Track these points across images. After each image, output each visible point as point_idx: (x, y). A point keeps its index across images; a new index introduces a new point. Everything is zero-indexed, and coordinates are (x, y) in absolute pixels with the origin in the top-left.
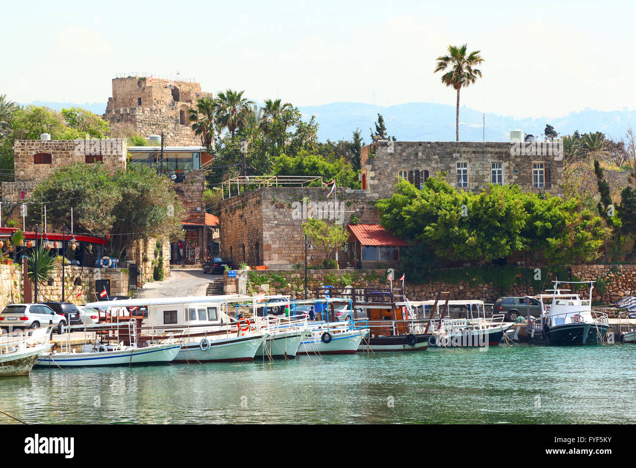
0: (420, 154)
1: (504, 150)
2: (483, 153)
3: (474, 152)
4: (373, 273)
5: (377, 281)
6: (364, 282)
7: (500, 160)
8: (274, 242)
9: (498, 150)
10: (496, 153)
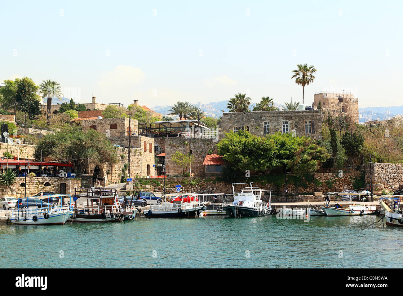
0: (244, 118)
1: (289, 115)
2: (278, 116)
3: (273, 116)
4: (209, 178)
5: (211, 183)
6: (204, 183)
7: (287, 120)
8: (171, 164)
9: (286, 115)
10: (285, 116)
